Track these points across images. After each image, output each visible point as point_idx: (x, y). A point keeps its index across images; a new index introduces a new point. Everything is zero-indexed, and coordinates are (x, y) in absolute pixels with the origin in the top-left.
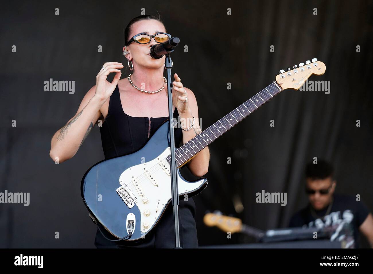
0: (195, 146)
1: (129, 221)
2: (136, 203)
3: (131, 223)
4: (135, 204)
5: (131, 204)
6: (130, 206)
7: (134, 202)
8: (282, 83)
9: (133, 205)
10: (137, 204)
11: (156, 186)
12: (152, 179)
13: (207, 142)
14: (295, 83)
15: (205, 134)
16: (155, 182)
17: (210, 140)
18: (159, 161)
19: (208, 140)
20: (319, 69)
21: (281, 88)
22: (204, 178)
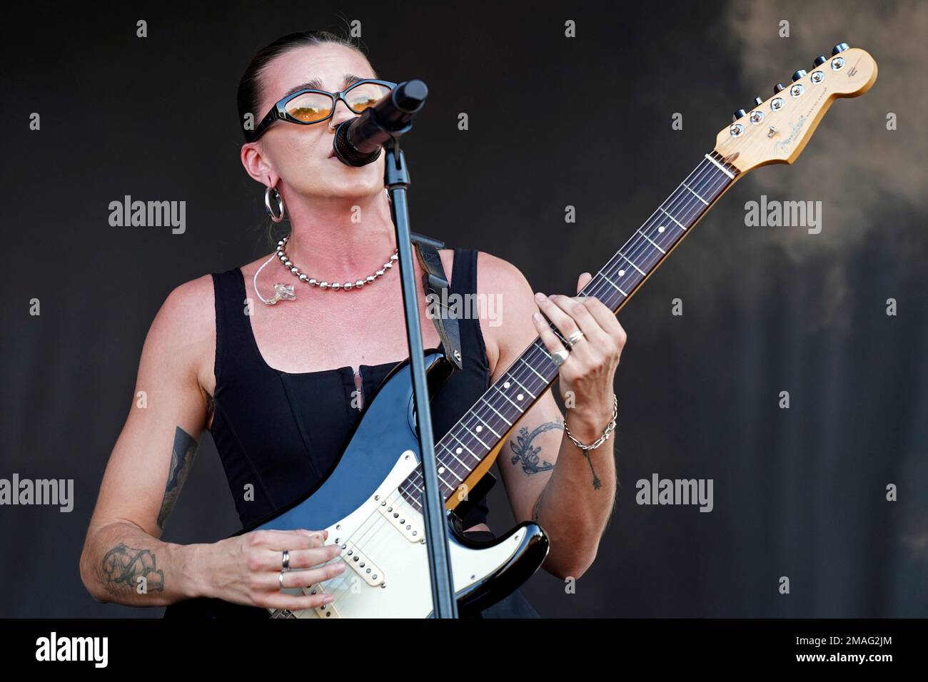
8: (737, 154)
11: (378, 586)
12: (362, 566)
13: (519, 403)
14: (778, 143)
15: (511, 381)
16: (372, 573)
17: (526, 395)
18: (380, 502)
19: (520, 397)
20: (852, 73)
21: (734, 168)
22: (526, 524)
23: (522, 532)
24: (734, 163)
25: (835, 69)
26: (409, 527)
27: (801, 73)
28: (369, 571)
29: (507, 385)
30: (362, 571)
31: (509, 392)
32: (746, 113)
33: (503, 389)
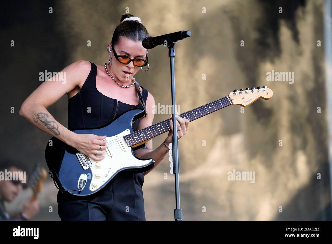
0: (150, 132)
1: (81, 180)
2: (90, 166)
3: (83, 181)
4: (89, 168)
5: (86, 167)
6: (85, 168)
7: (88, 166)
8: (234, 99)
9: (88, 168)
10: (91, 168)
11: (110, 156)
12: (108, 150)
13: (161, 131)
14: (244, 101)
15: (160, 125)
16: (110, 153)
17: (163, 130)
18: (117, 138)
19: (162, 130)
20: (267, 94)
21: (232, 102)
22: (152, 159)
23: (151, 160)
24: (232, 101)
25: (263, 91)
26: (123, 147)
27: (254, 88)
28: (109, 152)
29: (159, 125)
30: (108, 151)
31: (159, 127)
32: (238, 91)
33: (158, 126)
